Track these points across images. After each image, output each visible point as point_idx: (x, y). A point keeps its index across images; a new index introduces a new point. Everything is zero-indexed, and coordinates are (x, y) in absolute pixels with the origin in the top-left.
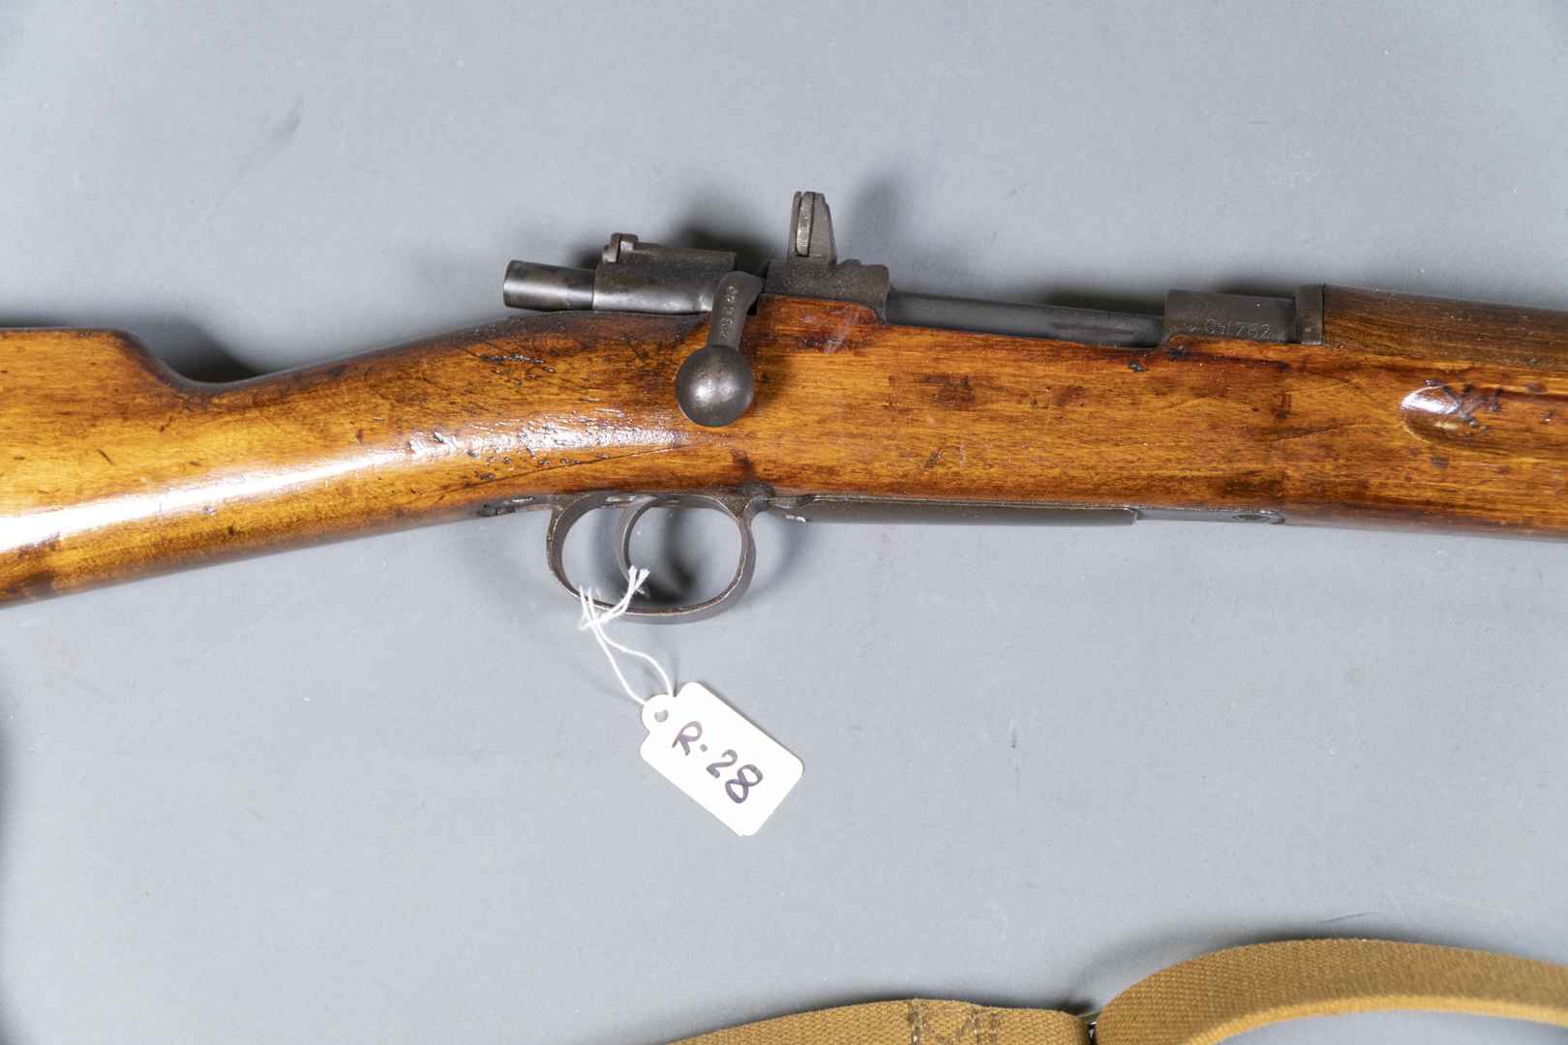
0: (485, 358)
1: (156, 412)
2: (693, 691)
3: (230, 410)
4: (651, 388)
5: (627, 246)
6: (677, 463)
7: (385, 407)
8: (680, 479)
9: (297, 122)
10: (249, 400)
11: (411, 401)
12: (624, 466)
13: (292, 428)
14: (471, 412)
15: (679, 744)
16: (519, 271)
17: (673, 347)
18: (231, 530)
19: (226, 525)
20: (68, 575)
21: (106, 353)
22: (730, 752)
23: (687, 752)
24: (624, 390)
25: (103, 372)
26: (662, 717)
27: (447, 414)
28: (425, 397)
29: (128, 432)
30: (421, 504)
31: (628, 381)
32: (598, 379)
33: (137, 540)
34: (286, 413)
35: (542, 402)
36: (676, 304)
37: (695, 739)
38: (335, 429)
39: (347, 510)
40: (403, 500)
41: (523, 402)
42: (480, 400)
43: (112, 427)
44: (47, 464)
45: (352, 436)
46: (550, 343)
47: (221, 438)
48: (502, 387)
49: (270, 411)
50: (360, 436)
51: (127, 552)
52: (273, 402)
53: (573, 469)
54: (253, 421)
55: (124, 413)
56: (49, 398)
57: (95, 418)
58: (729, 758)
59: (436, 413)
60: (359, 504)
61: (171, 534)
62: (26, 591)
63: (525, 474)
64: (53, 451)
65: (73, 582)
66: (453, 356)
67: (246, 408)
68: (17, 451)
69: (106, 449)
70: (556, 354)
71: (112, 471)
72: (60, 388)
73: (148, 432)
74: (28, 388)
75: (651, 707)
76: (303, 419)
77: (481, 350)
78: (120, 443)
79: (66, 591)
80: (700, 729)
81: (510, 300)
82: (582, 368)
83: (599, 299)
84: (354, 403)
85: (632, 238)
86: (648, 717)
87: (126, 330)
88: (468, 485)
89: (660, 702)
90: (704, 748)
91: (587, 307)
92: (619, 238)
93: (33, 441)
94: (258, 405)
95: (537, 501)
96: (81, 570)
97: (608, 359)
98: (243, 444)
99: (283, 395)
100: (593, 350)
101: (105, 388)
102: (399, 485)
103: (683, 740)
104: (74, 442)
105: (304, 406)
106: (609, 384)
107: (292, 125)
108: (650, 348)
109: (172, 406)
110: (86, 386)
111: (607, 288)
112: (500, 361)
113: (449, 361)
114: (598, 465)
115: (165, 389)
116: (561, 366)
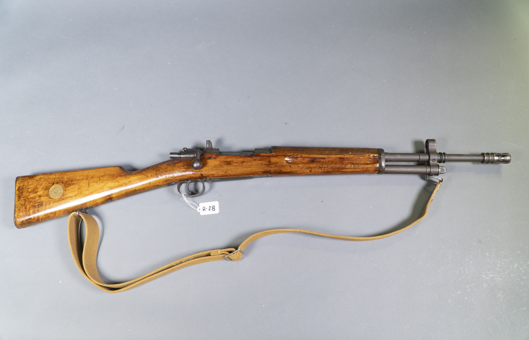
0: (167, 164)
1: (125, 176)
3: (134, 174)
4: (189, 166)
5: (185, 149)
6: (193, 175)
7: (155, 172)
8: (194, 178)
10: (137, 173)
11: (158, 171)
12: (187, 177)
13: (143, 176)
14: (166, 171)
16: (171, 154)
17: (191, 161)
18: (135, 190)
19: (135, 189)
20: (114, 198)
21: (118, 169)
24: (185, 167)
25: (118, 171)
27: (163, 172)
28: (160, 170)
29: (121, 178)
30: (160, 184)
31: (186, 165)
32: (182, 166)
33: (123, 192)
34: (142, 174)
35: (175, 169)
36: (192, 156)
38: (148, 175)
39: (151, 186)
40: (158, 184)
41: (172, 170)
42: (167, 170)
43: (119, 178)
44: (111, 183)
45: (150, 176)
46: (176, 162)
47: (133, 178)
48: (170, 168)
50: (151, 176)
51: (122, 194)
52: (140, 173)
53: (180, 178)
54: (137, 175)
55: (120, 176)
56: (111, 175)
57: (117, 177)
59: (161, 172)
60: (152, 185)
61: (128, 191)
62: (109, 201)
63: (174, 179)
64: (111, 182)
65: (115, 199)
67: (136, 174)
68: (106, 182)
69: (118, 181)
70: (176, 163)
71: (119, 183)
72: (112, 174)
73: (124, 178)
74: (108, 174)
76: (144, 174)
77: (167, 163)
78: (120, 180)
79: (114, 200)
81: (171, 157)
82: (180, 164)
83: (182, 156)
84: (150, 172)
85: (186, 148)
87: (120, 165)
88: (166, 181)
91: (181, 157)
92: (184, 148)
93: (109, 181)
94: (138, 173)
95: (176, 183)
96: (116, 197)
97: (183, 163)
98: (136, 178)
99: (141, 172)
100: (181, 162)
101: (118, 173)
102: (157, 182)
104: (114, 180)
105: (144, 173)
106: (184, 166)
108: (189, 161)
109: (127, 175)
110: (115, 173)
111: (183, 155)
112: (169, 165)
113: (163, 165)
114: (183, 177)
115: (126, 173)
116: (177, 164)
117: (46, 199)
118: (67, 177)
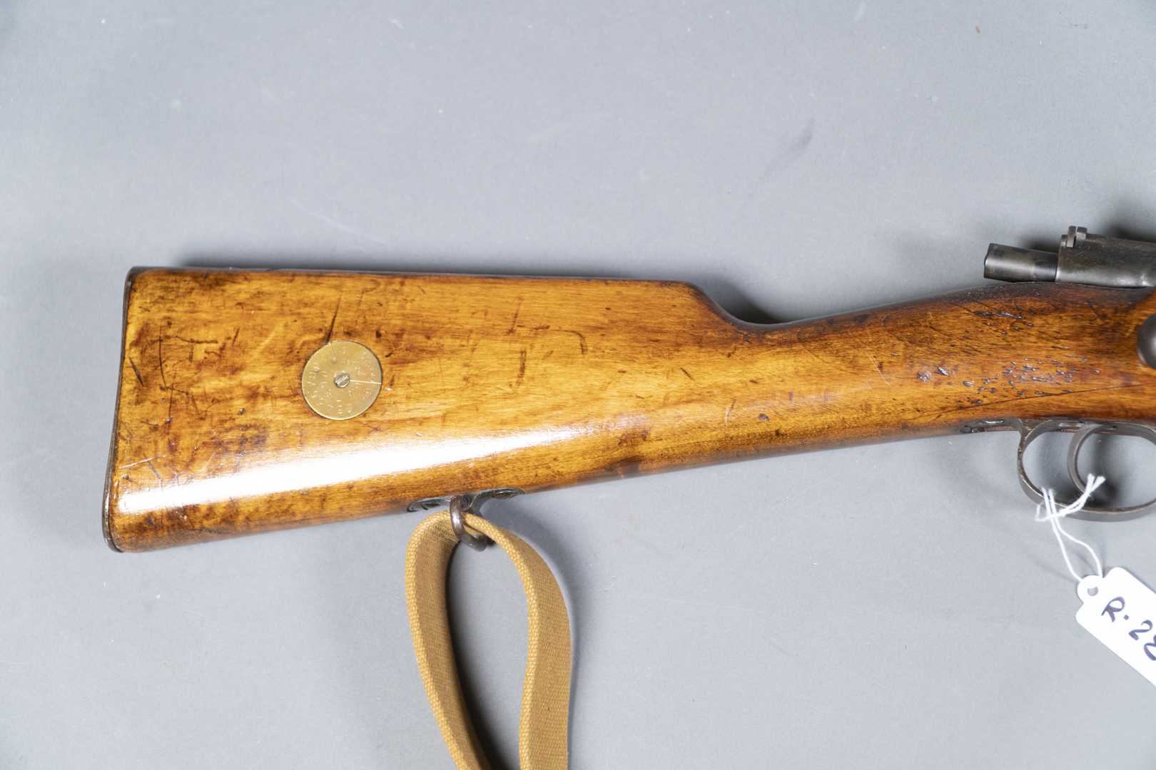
0: (978, 313)
1: (724, 343)
2: (1117, 573)
3: (780, 344)
4: (1109, 341)
5: (1081, 236)
6: (1127, 398)
7: (900, 347)
8: (1126, 411)
9: (810, 138)
10: (794, 337)
11: (920, 343)
12: (1084, 399)
13: (829, 359)
14: (968, 353)
15: (1107, 613)
16: (997, 251)
17: (1127, 311)
18: (777, 433)
19: (774, 428)
20: (652, 460)
21: (683, 299)
22: (1148, 622)
23: (1113, 619)
24: (1088, 341)
25: (682, 312)
26: (1094, 592)
27: (949, 354)
28: (932, 340)
29: (703, 357)
30: (922, 420)
31: (1092, 335)
32: (1067, 332)
33: (707, 436)
34: (824, 348)
35: (1023, 348)
36: (1125, 281)
37: (1119, 610)
38: (861, 361)
39: (867, 421)
40: (909, 416)
41: (1008, 347)
42: (975, 344)
43: (691, 351)
44: (643, 377)
45: (875, 367)
46: (1028, 304)
47: (774, 363)
48: (991, 336)
49: (811, 346)
50: (880, 367)
51: (698, 444)
52: (813, 339)
53: (1044, 399)
54: (798, 352)
55: (700, 342)
56: (643, 329)
57: (679, 345)
58: (1146, 627)
59: (940, 353)
60: (876, 418)
61: (733, 433)
62: (619, 470)
63: (1005, 401)
64: (648, 368)
65: (655, 465)
66: (952, 310)
67: (791, 343)
68: (621, 366)
69: (688, 368)
70: (1033, 312)
71: (692, 385)
72: (652, 323)
73: (719, 357)
74: (628, 323)
75: (1085, 585)
76: (836, 353)
77: (974, 307)
78: (697, 364)
79: (647, 472)
80: (1123, 603)
81: (988, 274)
82: (1054, 324)
83: (1059, 274)
84: (877, 342)
85: (1082, 230)
86: (1082, 591)
87: (695, 283)
88: (961, 408)
89: (1091, 581)
90: (1126, 617)
91: (1052, 280)
92: (1072, 229)
93: (633, 360)
94: (801, 341)
95: (1005, 424)
96: (662, 457)
97: (1075, 318)
98: (791, 369)
99: (820, 334)
100: (1063, 311)
101: (684, 324)
102: (909, 405)
103: (1110, 610)
104: (661, 361)
105: (837, 344)
106: (1076, 337)
107: (806, 140)
108: (1109, 312)
109: (736, 339)
110: (669, 322)
111: (1068, 267)
112: (990, 316)
113: (950, 315)
114: (1065, 397)
115: (728, 326)
116: (1038, 321)
117: (286, 413)
118: (403, 307)
